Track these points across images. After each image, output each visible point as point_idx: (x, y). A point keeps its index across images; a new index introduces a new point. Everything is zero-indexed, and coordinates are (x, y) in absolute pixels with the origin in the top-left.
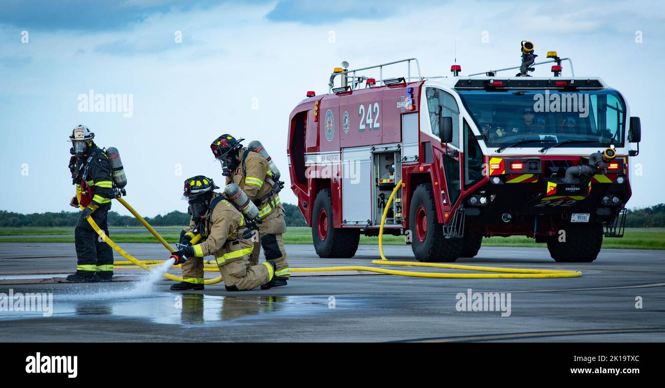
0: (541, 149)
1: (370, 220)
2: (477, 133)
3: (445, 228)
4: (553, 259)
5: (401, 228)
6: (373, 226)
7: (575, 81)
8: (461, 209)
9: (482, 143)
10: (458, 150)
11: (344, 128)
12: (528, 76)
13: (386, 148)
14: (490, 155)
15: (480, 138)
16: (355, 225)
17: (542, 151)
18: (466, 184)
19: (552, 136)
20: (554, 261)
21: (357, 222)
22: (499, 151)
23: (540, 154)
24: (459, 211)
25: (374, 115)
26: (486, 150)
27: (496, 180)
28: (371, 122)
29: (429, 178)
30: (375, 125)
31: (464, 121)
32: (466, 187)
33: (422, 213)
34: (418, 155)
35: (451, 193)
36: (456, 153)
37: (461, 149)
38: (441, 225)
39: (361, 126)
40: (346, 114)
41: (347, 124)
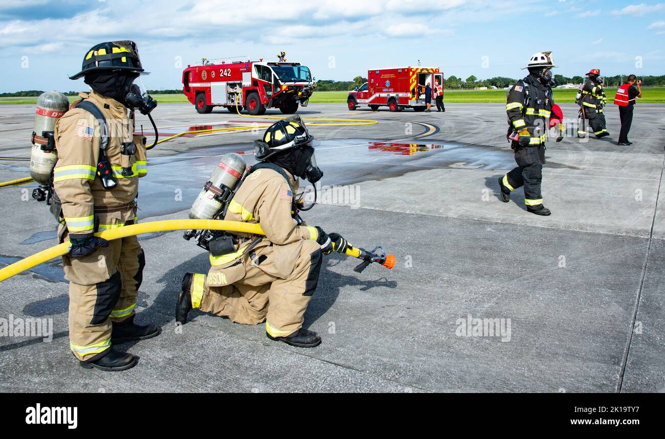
1: (224, 103)
2: (278, 78)
3: (265, 106)
6: (225, 105)
8: (271, 100)
11: (212, 76)
13: (234, 82)
15: (279, 80)
16: (217, 104)
22: (284, 83)
25: (228, 72)
26: (282, 83)
27: (284, 92)
28: (226, 74)
29: (256, 91)
30: (229, 75)
31: (274, 75)
32: (274, 94)
33: (253, 101)
34: (251, 84)
35: (267, 95)
36: (271, 84)
37: (273, 83)
38: (263, 105)
39: (221, 76)
40: (213, 72)
41: (213, 74)
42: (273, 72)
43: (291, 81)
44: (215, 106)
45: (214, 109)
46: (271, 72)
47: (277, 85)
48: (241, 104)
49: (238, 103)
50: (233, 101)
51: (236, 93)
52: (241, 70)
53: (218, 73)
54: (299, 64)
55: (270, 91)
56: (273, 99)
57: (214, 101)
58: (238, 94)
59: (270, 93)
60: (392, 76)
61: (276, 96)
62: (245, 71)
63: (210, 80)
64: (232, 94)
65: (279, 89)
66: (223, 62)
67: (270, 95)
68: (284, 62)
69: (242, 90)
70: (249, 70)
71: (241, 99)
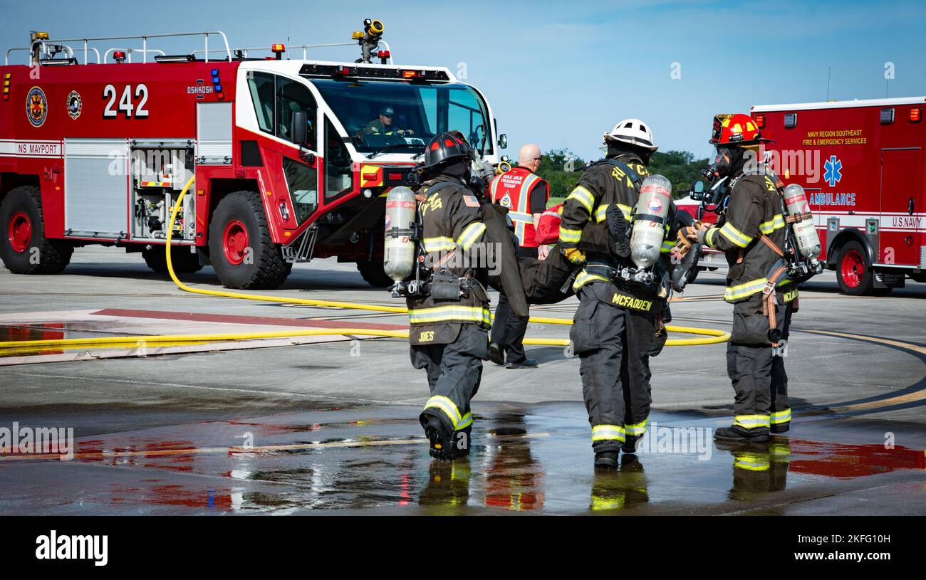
0: (414, 155)
1: (125, 232)
2: (342, 133)
3: (285, 250)
4: (367, 283)
5: (192, 245)
6: (131, 240)
7: (426, 71)
8: (314, 228)
9: (350, 147)
10: (315, 153)
11: (71, 112)
12: (370, 62)
13: (162, 143)
14: (361, 161)
15: (347, 140)
16: (94, 236)
17: (415, 158)
18: (327, 196)
19: (419, 139)
20: (369, 285)
21: (96, 233)
22: (370, 157)
23: (412, 161)
24: (311, 229)
25: (136, 100)
26: (357, 157)
27: (368, 194)
28: (129, 107)
29: (253, 186)
30: (140, 112)
31: (326, 118)
32: (326, 201)
33: (236, 230)
34: (230, 154)
35: (299, 206)
36: (313, 158)
37: (320, 153)
38: (278, 246)
39: (108, 113)
40: (75, 94)
41: (76, 107)
42: (323, 108)
43: (403, 148)
44: (82, 242)
45: (80, 256)
46: (314, 106)
47: (338, 161)
48: (190, 237)
49: (176, 235)
50: (156, 225)
51: (170, 190)
52: (191, 90)
53: (95, 101)
54: (443, 76)
55: (311, 186)
56: (322, 222)
57: (75, 222)
58: (175, 194)
59: (309, 197)
60: (855, 137)
61: (335, 211)
62: (208, 99)
63: (59, 128)
64: (156, 194)
65: (346, 182)
66: (119, 56)
67: (310, 205)
68: (376, 64)
69: (193, 177)
70: (226, 94)
71: (190, 218)
